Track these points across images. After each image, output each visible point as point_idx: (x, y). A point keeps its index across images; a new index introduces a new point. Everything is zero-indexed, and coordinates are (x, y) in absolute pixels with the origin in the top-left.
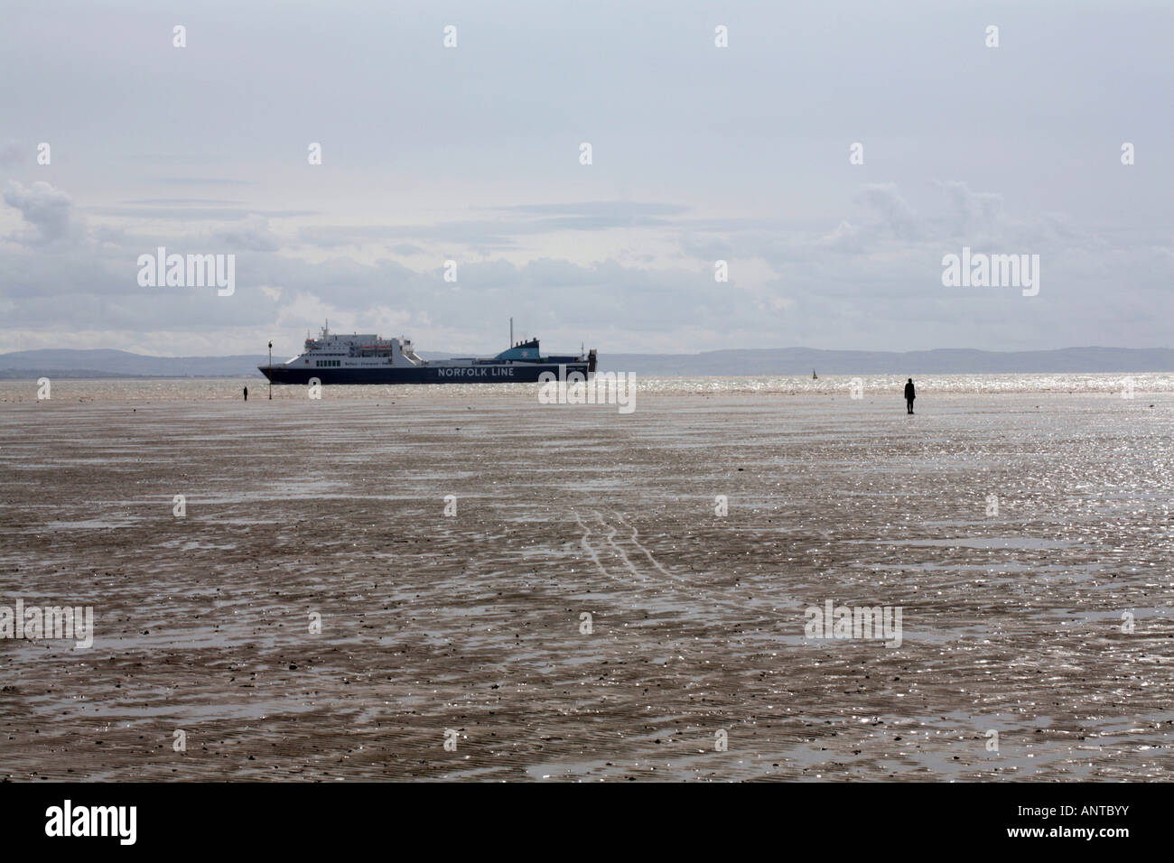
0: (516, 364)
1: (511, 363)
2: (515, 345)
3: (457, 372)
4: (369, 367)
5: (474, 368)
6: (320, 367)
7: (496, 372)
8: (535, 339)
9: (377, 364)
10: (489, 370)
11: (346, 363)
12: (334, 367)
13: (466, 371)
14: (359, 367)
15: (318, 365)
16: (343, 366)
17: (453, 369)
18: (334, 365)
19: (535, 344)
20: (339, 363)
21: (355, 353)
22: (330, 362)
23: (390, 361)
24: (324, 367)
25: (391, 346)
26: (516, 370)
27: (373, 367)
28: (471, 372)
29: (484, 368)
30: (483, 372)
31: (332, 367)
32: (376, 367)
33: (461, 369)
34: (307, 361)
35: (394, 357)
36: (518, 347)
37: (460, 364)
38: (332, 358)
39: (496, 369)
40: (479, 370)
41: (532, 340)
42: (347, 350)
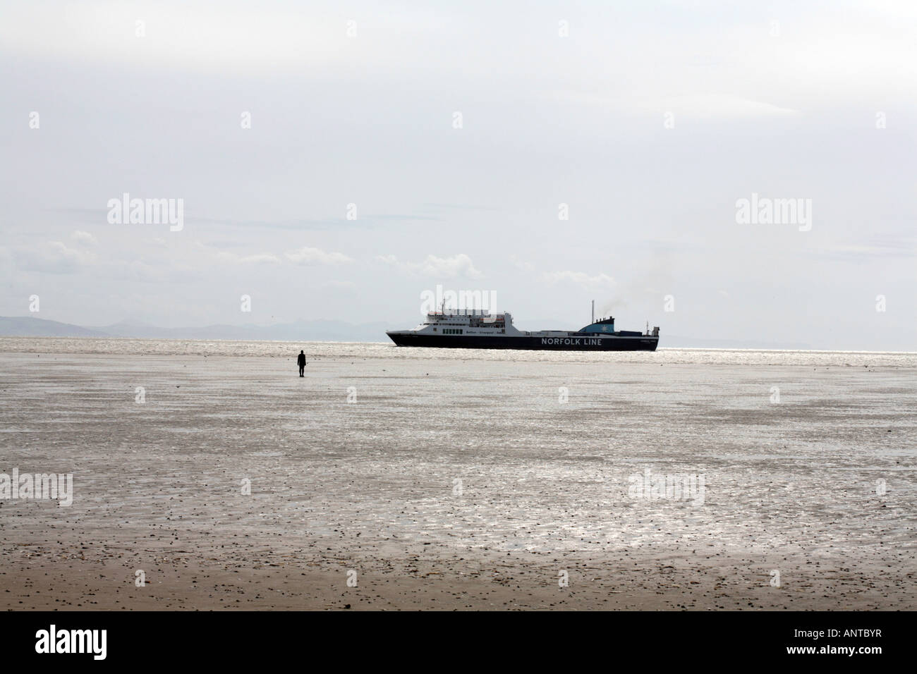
0: (602, 336)
1: (598, 335)
2: (595, 322)
3: (556, 341)
4: (486, 335)
5: (570, 339)
6: (445, 335)
7: (587, 342)
8: (611, 317)
9: (492, 333)
10: (582, 341)
11: (468, 331)
12: (457, 335)
13: (563, 341)
14: (478, 335)
15: (444, 332)
16: (464, 334)
17: (553, 338)
18: (457, 333)
19: (611, 321)
20: (461, 331)
21: (474, 323)
22: (454, 330)
23: (503, 331)
24: (449, 335)
25: (504, 319)
26: (603, 341)
27: (489, 335)
28: (567, 342)
29: (578, 339)
30: (577, 342)
31: (455, 335)
32: (491, 335)
33: (559, 339)
34: (435, 329)
35: (506, 328)
36: (597, 323)
37: (558, 335)
38: (456, 328)
39: (587, 340)
40: (574, 340)
41: (609, 318)
42: (468, 322)
